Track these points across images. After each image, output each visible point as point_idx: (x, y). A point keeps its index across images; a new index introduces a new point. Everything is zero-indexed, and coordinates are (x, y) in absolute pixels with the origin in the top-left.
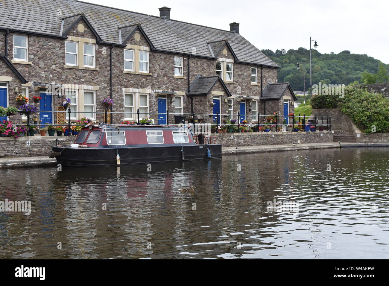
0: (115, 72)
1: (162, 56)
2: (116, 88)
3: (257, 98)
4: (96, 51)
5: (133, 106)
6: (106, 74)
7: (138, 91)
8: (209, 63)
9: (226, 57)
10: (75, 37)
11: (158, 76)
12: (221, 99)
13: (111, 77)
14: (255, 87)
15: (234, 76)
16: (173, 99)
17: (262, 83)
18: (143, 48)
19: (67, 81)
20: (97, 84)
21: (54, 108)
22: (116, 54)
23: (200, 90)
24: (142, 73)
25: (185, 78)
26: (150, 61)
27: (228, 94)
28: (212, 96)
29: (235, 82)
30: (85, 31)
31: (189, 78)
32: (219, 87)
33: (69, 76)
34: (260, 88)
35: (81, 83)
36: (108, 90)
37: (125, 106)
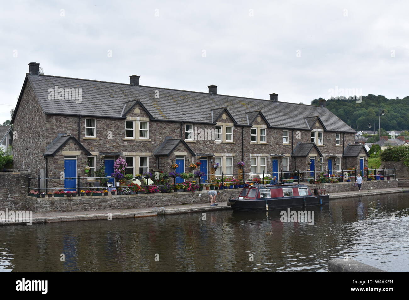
0: (245, 143)
1: (275, 131)
2: (245, 154)
3: (341, 155)
4: (233, 131)
5: (257, 165)
6: (239, 145)
7: (259, 155)
8: (306, 133)
9: (318, 128)
10: (221, 123)
11: (272, 144)
12: (316, 159)
13: (243, 147)
14: (339, 148)
15: (323, 141)
16: (283, 160)
17: (343, 145)
18: (263, 126)
19: (216, 151)
20: (234, 152)
21: (208, 169)
22: (246, 131)
23: (301, 153)
24: (262, 143)
25: (290, 144)
26: (267, 134)
27: (320, 155)
28: (310, 157)
29: (324, 145)
30: (227, 118)
31: (293, 144)
32: (314, 151)
33: (218, 148)
34: (343, 148)
35: (225, 152)
36: (241, 156)
37: (252, 166)
